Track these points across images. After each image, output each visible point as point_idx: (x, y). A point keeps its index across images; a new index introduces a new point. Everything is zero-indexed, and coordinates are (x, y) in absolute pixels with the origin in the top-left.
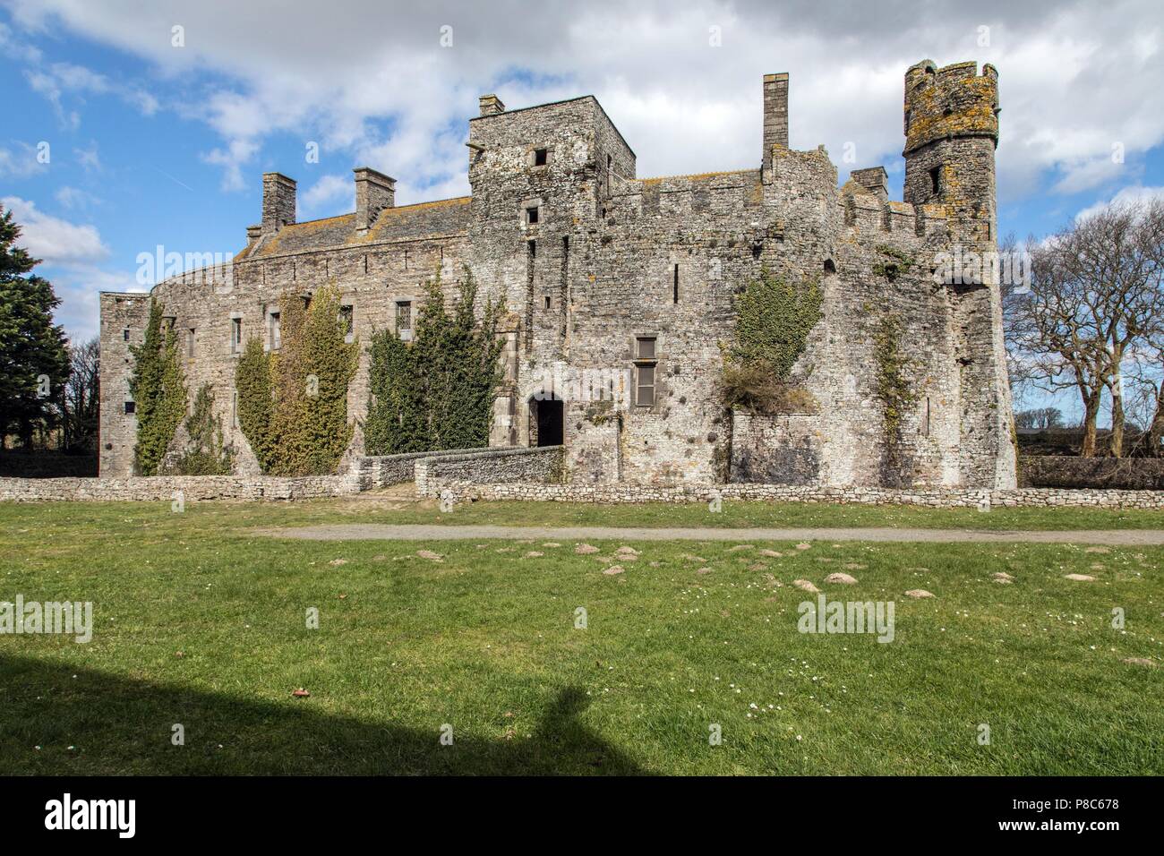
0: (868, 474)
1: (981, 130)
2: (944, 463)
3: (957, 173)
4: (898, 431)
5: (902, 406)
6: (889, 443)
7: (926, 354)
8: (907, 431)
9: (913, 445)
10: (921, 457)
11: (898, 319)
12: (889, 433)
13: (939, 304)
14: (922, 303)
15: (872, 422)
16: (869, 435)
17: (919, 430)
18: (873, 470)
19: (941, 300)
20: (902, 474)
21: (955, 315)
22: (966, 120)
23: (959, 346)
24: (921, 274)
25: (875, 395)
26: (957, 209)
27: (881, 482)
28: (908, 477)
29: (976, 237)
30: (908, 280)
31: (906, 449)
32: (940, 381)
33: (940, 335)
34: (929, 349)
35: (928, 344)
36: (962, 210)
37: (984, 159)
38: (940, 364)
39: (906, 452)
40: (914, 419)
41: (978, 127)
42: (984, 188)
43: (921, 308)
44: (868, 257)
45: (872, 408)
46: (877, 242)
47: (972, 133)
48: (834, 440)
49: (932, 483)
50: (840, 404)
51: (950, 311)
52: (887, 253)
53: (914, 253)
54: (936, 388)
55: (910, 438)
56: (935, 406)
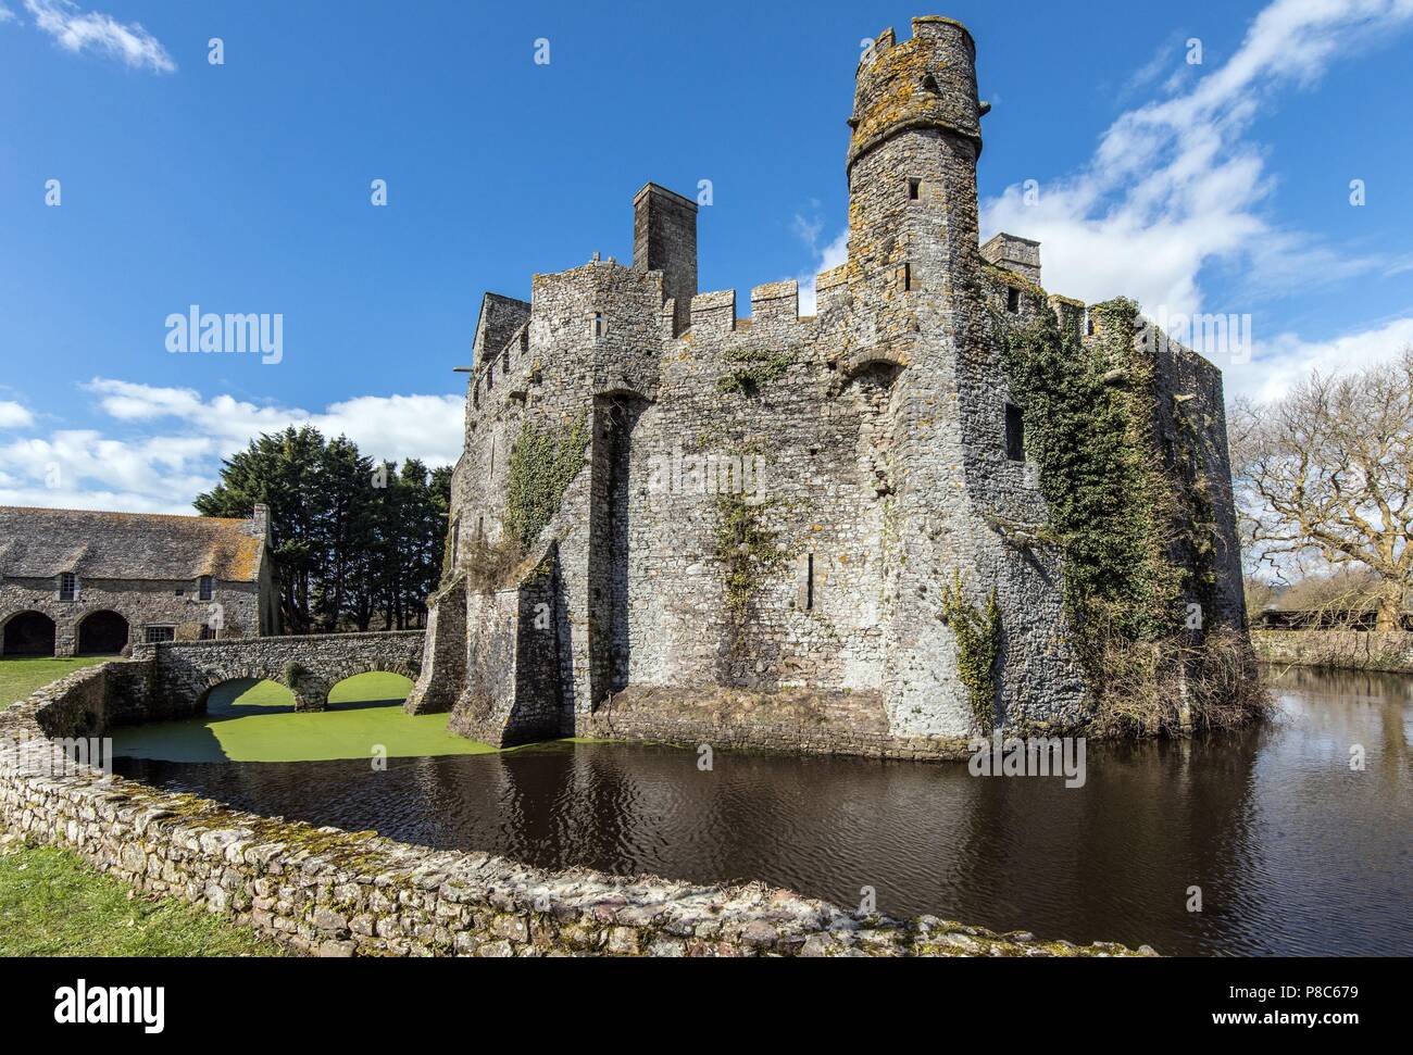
0: (697, 667)
1: (891, 126)
2: (844, 653)
3: (864, 208)
4: (752, 607)
5: (760, 569)
6: (733, 623)
7: (811, 489)
8: (769, 606)
9: (781, 626)
10: (797, 644)
11: (761, 445)
12: (734, 609)
13: (843, 411)
14: (809, 416)
15: (702, 593)
16: (696, 613)
17: (792, 604)
18: (705, 661)
19: (850, 404)
20: (760, 667)
21: (878, 422)
22: (872, 123)
23: (884, 468)
24: (808, 374)
25: (711, 557)
26: (862, 261)
27: (719, 679)
28: (772, 673)
29: (886, 294)
30: (781, 388)
31: (767, 633)
32: (838, 527)
33: (843, 457)
34: (818, 481)
35: (818, 473)
36: (869, 260)
37: (901, 167)
38: (841, 501)
39: (767, 637)
40: (784, 588)
41: (887, 124)
42: (901, 211)
43: (805, 423)
44: (709, 371)
45: (704, 575)
46: (727, 347)
47: (879, 137)
48: (640, 620)
49: (820, 684)
50: (653, 573)
51: (869, 416)
52: (742, 359)
53: (796, 348)
54: (828, 538)
55: (775, 616)
56: (827, 565)
